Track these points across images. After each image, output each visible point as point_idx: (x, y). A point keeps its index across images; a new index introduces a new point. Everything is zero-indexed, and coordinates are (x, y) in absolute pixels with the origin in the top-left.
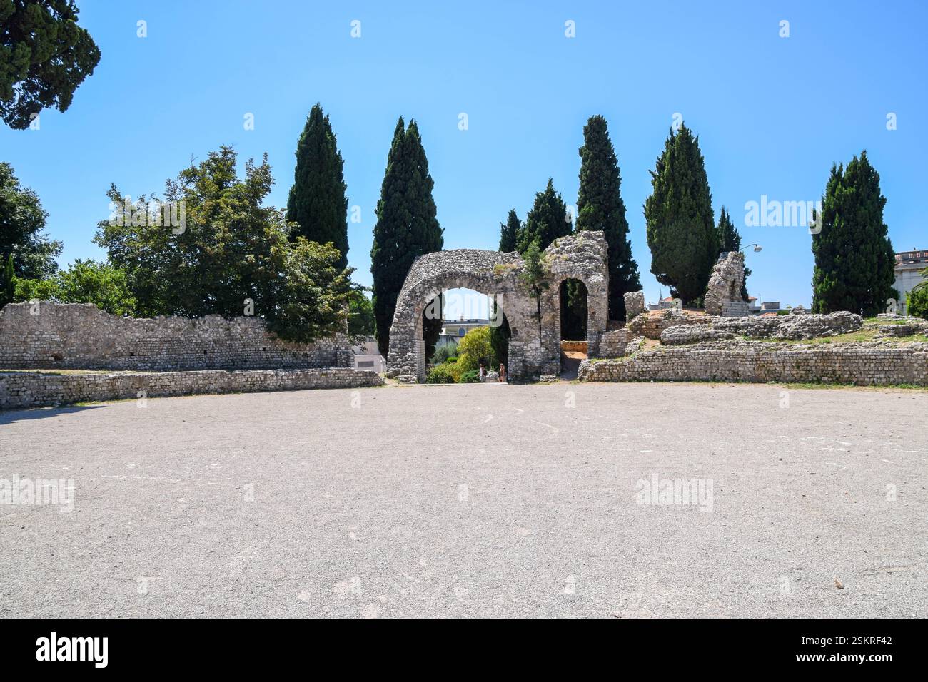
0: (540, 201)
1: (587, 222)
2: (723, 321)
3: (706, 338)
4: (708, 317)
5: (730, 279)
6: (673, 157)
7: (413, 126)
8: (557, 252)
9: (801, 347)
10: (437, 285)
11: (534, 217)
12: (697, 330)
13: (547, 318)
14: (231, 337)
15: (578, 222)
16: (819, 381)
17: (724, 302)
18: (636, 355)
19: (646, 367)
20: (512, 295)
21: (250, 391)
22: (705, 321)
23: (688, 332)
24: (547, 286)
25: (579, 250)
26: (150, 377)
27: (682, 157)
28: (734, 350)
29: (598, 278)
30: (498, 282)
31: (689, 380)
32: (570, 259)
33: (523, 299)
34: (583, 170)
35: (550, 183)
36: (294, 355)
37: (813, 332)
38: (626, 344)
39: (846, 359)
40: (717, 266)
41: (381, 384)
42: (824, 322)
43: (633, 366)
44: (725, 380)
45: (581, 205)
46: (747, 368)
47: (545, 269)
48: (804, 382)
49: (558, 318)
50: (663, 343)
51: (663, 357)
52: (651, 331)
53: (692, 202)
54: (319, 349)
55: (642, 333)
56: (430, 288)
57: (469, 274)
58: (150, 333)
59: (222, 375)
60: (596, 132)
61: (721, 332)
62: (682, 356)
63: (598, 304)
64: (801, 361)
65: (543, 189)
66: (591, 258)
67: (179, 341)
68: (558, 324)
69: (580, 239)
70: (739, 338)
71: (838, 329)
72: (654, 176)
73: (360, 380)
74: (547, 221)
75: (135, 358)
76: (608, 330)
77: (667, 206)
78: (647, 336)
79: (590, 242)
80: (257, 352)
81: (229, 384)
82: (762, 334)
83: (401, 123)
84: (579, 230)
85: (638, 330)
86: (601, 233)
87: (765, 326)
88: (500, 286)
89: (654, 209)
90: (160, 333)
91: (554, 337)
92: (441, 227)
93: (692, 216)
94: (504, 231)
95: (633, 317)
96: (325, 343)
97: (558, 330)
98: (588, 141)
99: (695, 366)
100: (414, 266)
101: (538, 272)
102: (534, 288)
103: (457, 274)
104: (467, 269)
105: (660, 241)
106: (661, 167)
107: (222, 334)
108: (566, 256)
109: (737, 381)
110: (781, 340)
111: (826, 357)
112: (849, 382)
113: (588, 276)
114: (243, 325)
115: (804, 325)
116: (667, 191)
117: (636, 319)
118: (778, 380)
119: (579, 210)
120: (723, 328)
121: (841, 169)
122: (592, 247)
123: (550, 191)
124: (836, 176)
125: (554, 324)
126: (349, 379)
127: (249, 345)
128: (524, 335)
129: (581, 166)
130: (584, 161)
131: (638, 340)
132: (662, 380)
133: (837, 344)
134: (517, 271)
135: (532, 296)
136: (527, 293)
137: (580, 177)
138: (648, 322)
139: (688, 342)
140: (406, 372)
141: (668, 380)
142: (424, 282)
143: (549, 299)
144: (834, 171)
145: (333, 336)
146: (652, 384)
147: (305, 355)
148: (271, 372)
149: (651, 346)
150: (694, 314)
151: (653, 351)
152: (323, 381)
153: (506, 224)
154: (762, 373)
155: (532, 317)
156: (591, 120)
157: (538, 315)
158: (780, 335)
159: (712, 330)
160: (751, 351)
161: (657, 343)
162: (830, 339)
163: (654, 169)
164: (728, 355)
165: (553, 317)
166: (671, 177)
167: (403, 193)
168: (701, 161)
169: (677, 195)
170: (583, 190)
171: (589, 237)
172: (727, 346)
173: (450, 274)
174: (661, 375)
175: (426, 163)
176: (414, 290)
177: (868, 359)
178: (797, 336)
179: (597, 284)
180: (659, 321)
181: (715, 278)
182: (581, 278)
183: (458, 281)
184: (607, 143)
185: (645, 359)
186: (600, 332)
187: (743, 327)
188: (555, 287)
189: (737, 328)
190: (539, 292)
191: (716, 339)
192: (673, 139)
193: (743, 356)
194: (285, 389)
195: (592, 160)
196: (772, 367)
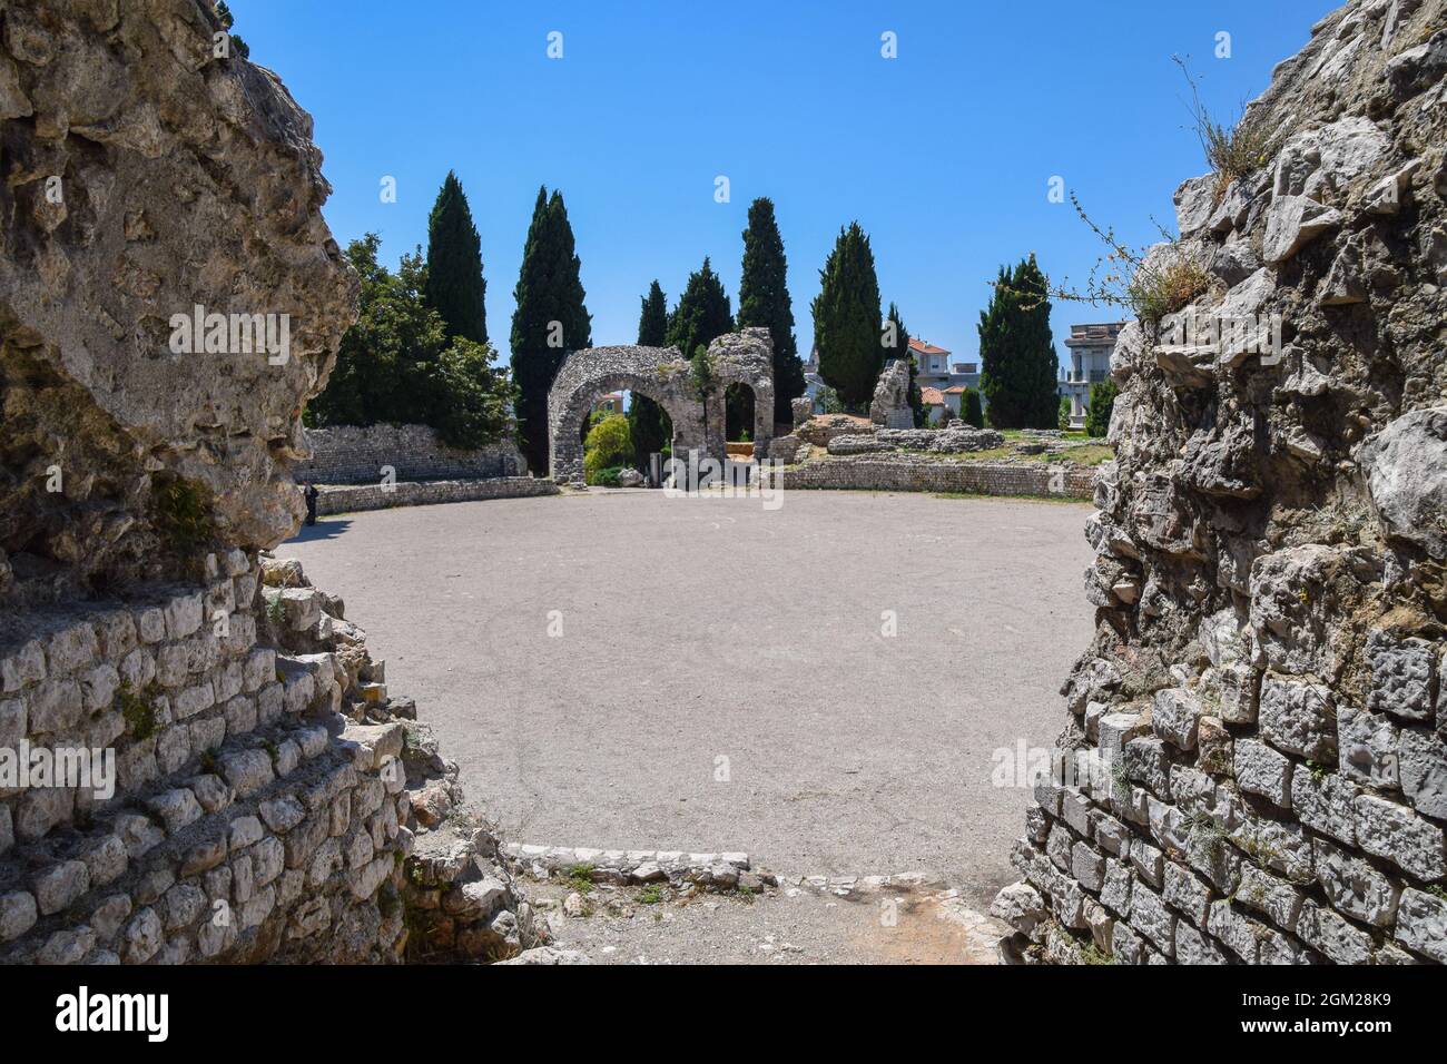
0: (696, 282)
1: (750, 317)
2: (886, 433)
3: (871, 449)
4: (873, 426)
5: (895, 389)
6: (843, 260)
7: (557, 198)
8: (724, 353)
9: (950, 461)
10: (601, 387)
11: (689, 300)
12: (861, 441)
13: (713, 422)
14: (400, 446)
15: (740, 315)
16: (964, 491)
17: (889, 411)
18: (806, 463)
19: (816, 475)
20: (678, 399)
21: (440, 501)
22: (871, 432)
23: (854, 442)
24: (714, 390)
25: (746, 351)
26: (356, 492)
27: (852, 259)
28: (894, 462)
29: (766, 382)
30: (663, 384)
31: (854, 488)
32: (737, 362)
33: (689, 403)
34: (747, 258)
35: (707, 263)
36: (460, 462)
37: (963, 447)
38: (795, 450)
39: (986, 473)
40: (883, 375)
41: (558, 493)
42: (972, 439)
43: (803, 475)
44: (885, 489)
45: (744, 297)
46: (906, 479)
47: (712, 371)
48: (952, 492)
49: (724, 422)
50: (830, 452)
51: (831, 466)
52: (819, 438)
53: (862, 306)
54: (485, 456)
55: (809, 441)
56: (594, 390)
57: (634, 376)
58: (327, 445)
59: (414, 487)
60: (762, 215)
61: (884, 444)
62: (847, 465)
63: (765, 409)
64: (950, 474)
65: (698, 269)
66: (758, 360)
67: (352, 451)
68: (724, 428)
69: (746, 338)
70: (900, 450)
71: (983, 446)
72: (822, 273)
73: (538, 489)
74: (703, 306)
75: (315, 470)
76: (776, 435)
77: (836, 309)
78: (814, 443)
79: (756, 341)
80: (424, 461)
81: (420, 495)
82: (920, 447)
83: (543, 193)
84: (741, 326)
85: (805, 436)
86: (765, 330)
87: (923, 440)
88: (665, 389)
89: (822, 309)
90: (336, 444)
91: (721, 441)
92: (589, 314)
93: (861, 321)
94: (645, 305)
95: (800, 423)
96: (490, 449)
97: (723, 434)
98: (753, 224)
99: (860, 475)
100: (569, 364)
101: (704, 373)
102: (701, 391)
103: (621, 375)
104: (631, 371)
105: (828, 345)
106: (831, 267)
107: (391, 443)
108: (732, 357)
109: (896, 490)
110: (936, 453)
111: (970, 471)
112: (987, 493)
113: (756, 380)
114: (411, 434)
115: (956, 440)
116: (837, 293)
117: (803, 426)
118: (931, 489)
119: (742, 301)
120: (886, 440)
121: (1009, 273)
122: (758, 348)
123: (707, 272)
124: (1005, 280)
125: (719, 428)
126: (529, 488)
127: (417, 453)
128: (690, 440)
129: (744, 252)
130: (749, 247)
131: (805, 448)
132: (830, 488)
133: (980, 460)
134: (683, 374)
135: (699, 401)
136: (693, 396)
137: (744, 265)
138: (816, 430)
139: (854, 452)
140: (575, 479)
141: (835, 488)
142: (587, 384)
143: (716, 403)
144: (1002, 274)
145: (498, 442)
146: (820, 491)
147: (471, 462)
148: (455, 483)
149: (819, 455)
150: (861, 422)
151: (821, 460)
152: (504, 490)
153: (647, 297)
154: (918, 483)
155: (699, 421)
156: (756, 202)
157: (704, 420)
158: (935, 449)
159: (876, 442)
160: (909, 464)
161: (824, 450)
162: (975, 454)
163: (824, 267)
164: (889, 467)
165: (720, 421)
166: (841, 279)
167: (549, 276)
168: (871, 261)
169: (846, 300)
170: (746, 280)
171: (754, 334)
172: (889, 457)
173: (615, 375)
174: (828, 483)
175: (572, 241)
176: (577, 392)
177: (1001, 474)
178: (949, 451)
179: (765, 389)
180: (826, 428)
181: (880, 388)
182: (749, 383)
183: (622, 384)
184: (774, 227)
185: (813, 468)
186: (768, 438)
187: (903, 440)
188: (722, 391)
189: (898, 440)
190: (705, 395)
191: (879, 450)
192: (844, 238)
193: (902, 467)
194: (469, 499)
195: (758, 247)
196: (926, 478)
